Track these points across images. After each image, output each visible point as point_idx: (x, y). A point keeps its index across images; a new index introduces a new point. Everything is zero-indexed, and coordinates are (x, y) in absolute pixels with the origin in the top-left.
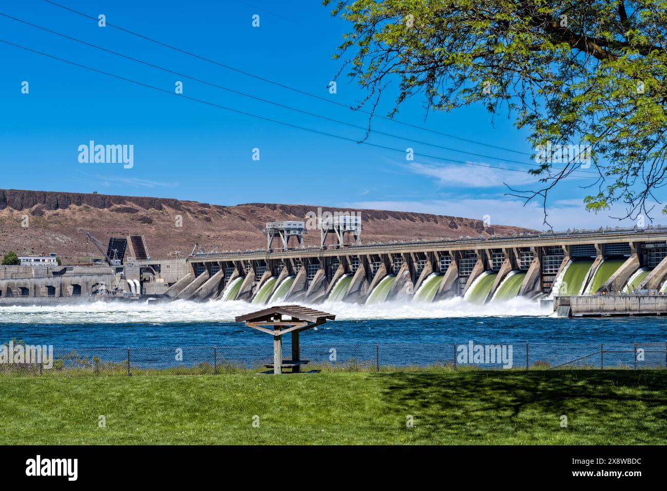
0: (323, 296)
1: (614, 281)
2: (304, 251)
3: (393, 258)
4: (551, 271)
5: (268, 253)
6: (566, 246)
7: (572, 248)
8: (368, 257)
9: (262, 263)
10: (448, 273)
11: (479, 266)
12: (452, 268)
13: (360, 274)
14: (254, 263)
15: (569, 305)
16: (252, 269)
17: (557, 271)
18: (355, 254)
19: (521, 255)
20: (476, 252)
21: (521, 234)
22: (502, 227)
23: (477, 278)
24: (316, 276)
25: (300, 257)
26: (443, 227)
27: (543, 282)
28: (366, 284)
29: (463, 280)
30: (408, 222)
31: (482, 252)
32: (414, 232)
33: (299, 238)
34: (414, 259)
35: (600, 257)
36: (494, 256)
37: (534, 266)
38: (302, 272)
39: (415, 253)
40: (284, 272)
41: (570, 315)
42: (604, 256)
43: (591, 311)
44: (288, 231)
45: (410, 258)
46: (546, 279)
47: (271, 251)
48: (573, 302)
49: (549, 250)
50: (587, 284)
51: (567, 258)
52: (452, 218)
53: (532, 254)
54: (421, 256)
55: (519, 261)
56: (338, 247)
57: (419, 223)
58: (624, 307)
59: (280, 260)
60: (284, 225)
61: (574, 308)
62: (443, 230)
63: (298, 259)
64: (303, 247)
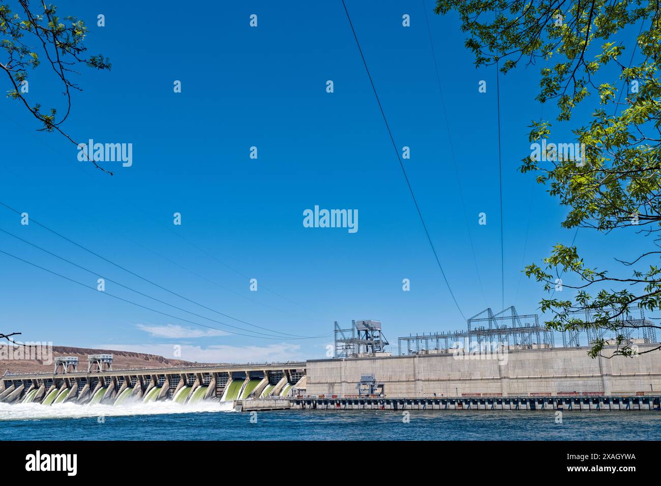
0: (87, 400)
1: (256, 391)
2: (77, 373)
3: (131, 378)
4: (221, 386)
5: (54, 375)
6: (230, 372)
7: (233, 373)
8: (116, 377)
9: (50, 380)
10: (164, 387)
11: (181, 382)
12: (166, 384)
13: (112, 386)
14: (45, 381)
15: (242, 405)
16: (43, 384)
17: (224, 386)
18: (109, 375)
19: (204, 377)
20: (180, 375)
21: (205, 366)
22: (173, 360)
23: (180, 389)
24: (84, 388)
25: (75, 377)
26: (141, 360)
27: (217, 392)
28: (114, 393)
29: (172, 390)
30: (122, 357)
31: (184, 375)
32: (126, 362)
33: (74, 366)
34: (144, 379)
35: (248, 378)
36: (190, 377)
37: (212, 384)
38: (75, 386)
39: (144, 376)
40: (64, 386)
41: (242, 410)
42: (250, 378)
43: (253, 408)
44: (68, 362)
45: (142, 378)
46: (218, 390)
47: (57, 374)
48: (244, 403)
49: (220, 375)
50: (241, 392)
51: (231, 379)
52: (146, 355)
53: (211, 376)
54: (148, 377)
55: (203, 380)
56: (99, 372)
57: (128, 357)
58: (268, 405)
59: (62, 379)
60: (66, 359)
61: (244, 406)
62: (141, 361)
63: (73, 378)
64: (76, 371)
